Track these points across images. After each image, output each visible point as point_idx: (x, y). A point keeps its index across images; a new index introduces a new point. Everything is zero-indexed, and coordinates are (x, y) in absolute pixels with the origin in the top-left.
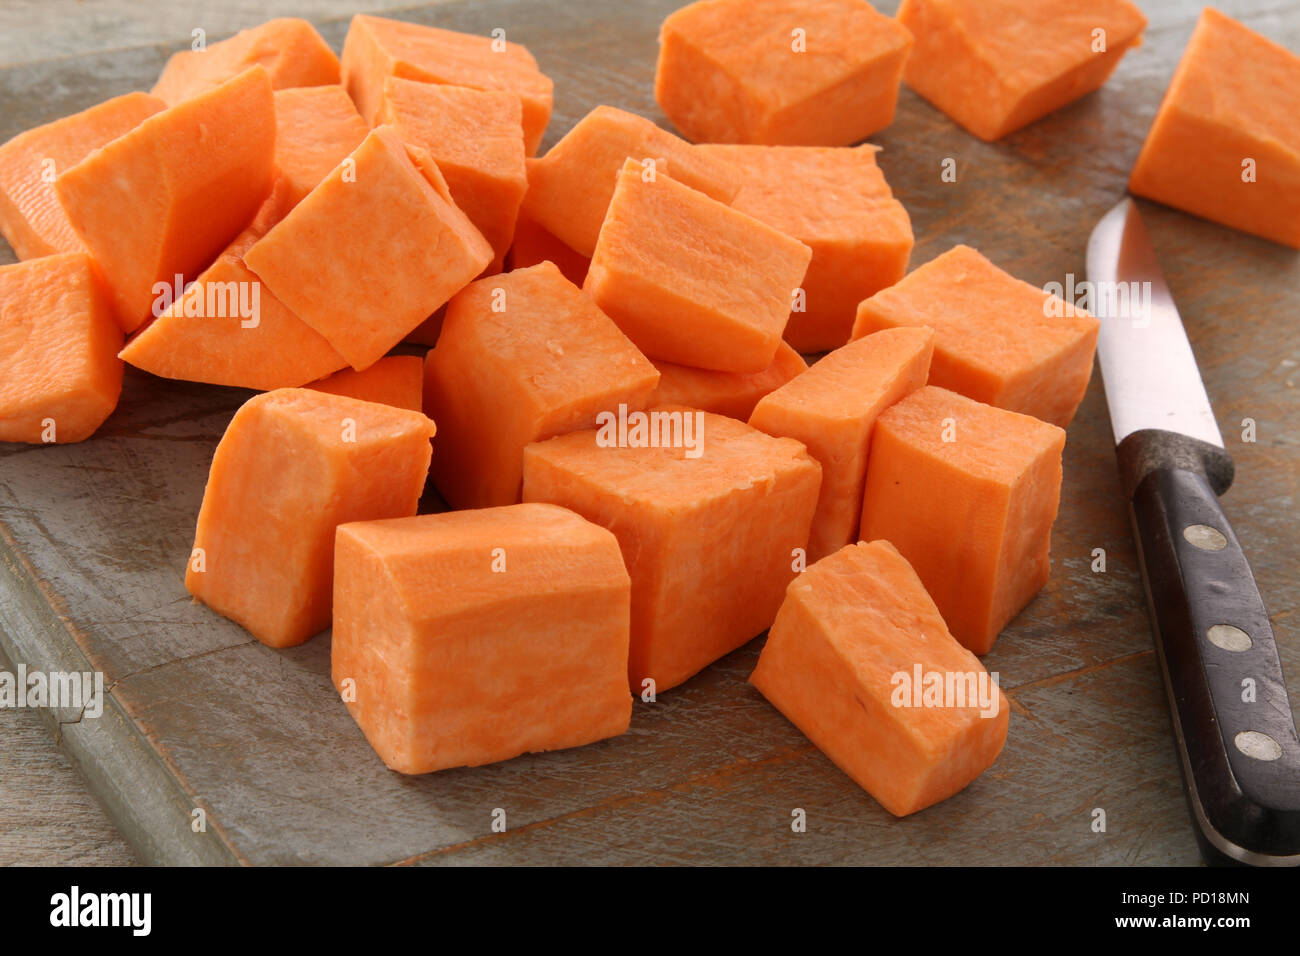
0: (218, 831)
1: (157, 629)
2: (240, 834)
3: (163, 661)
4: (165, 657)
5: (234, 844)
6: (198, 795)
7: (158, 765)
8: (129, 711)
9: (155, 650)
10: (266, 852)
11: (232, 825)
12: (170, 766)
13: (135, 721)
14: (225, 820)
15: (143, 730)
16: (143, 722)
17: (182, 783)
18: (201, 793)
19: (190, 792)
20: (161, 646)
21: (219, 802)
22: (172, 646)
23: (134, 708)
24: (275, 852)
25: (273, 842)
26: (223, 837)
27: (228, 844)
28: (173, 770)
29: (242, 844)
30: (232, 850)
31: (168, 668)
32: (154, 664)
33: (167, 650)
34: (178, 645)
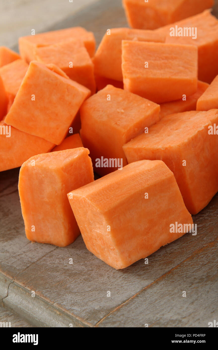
0: (66, 312)
1: (23, 256)
2: (74, 310)
3: (28, 265)
4: (29, 263)
5: (73, 313)
6: (55, 303)
7: (39, 299)
8: (23, 285)
9: (25, 263)
10: (85, 312)
11: (70, 308)
12: (42, 297)
13: (26, 288)
14: (67, 307)
15: (29, 289)
16: (28, 287)
17: (49, 301)
18: (56, 301)
19: (52, 303)
20: (26, 261)
21: (63, 302)
22: (30, 259)
23: (24, 284)
24: (87, 311)
25: (86, 308)
26: (68, 313)
27: (71, 314)
28: (44, 298)
29: (75, 312)
30: (73, 316)
31: (31, 266)
32: (26, 267)
33: (28, 261)
34: (31, 258)
